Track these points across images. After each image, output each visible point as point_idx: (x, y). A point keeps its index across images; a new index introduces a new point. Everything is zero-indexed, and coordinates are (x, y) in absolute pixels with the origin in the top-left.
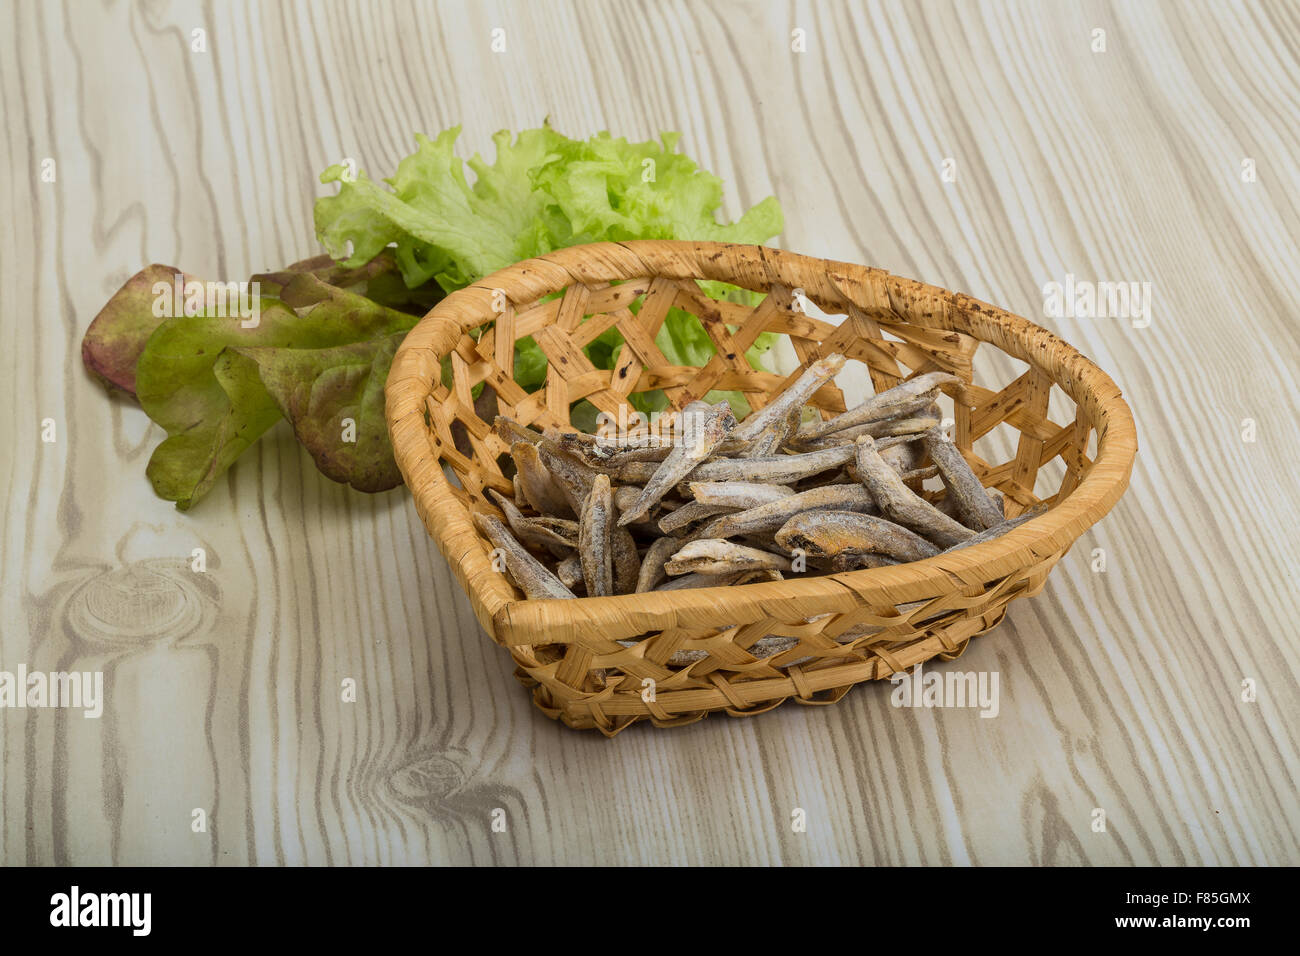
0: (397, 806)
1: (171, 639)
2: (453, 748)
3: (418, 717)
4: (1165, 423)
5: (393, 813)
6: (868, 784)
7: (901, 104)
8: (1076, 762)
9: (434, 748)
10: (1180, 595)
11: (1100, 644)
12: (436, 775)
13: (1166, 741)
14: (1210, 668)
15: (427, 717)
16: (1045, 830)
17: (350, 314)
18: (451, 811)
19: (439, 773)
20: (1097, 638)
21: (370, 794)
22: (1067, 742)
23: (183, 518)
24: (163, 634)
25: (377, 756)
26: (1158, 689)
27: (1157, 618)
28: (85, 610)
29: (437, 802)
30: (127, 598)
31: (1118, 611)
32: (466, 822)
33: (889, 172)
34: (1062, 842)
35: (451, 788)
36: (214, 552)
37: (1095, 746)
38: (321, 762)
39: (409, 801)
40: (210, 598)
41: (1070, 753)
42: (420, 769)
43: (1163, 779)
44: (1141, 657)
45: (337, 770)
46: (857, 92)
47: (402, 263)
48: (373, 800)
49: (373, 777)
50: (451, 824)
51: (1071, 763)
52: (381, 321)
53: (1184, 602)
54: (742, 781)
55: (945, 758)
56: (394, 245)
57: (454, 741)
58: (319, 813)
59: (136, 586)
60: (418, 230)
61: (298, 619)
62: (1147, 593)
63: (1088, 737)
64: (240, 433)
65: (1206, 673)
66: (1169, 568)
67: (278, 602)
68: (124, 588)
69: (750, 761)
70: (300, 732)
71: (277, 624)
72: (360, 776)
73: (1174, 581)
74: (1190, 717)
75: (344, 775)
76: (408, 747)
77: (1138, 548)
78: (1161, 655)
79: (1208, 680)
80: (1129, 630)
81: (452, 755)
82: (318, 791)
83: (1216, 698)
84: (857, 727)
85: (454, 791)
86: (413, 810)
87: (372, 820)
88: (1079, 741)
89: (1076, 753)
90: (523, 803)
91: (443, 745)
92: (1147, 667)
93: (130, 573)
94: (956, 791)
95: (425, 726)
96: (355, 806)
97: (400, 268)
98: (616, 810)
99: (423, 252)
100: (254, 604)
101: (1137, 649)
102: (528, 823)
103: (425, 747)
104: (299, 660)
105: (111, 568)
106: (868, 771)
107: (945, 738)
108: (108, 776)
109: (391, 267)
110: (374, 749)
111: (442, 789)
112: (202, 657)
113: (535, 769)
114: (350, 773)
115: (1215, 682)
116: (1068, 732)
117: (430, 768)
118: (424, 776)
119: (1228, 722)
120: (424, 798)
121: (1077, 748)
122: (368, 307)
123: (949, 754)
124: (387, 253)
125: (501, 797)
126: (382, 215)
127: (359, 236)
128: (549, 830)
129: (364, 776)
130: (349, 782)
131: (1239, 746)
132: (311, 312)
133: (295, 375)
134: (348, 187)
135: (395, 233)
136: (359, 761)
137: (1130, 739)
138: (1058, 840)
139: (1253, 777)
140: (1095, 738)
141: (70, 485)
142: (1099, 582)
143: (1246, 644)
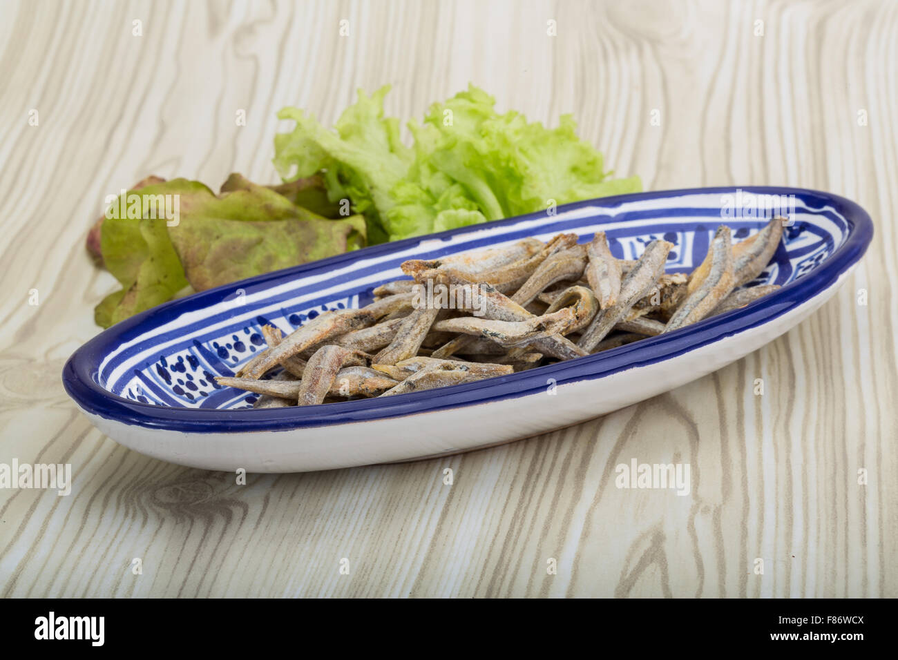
0: (150, 507)
1: (50, 403)
2: (215, 477)
5: (145, 510)
6: (520, 520)
8: (696, 519)
10: (844, 428)
12: (191, 492)
13: (777, 512)
14: (840, 470)
16: (645, 555)
18: (188, 512)
19: (195, 491)
20: (760, 448)
21: (135, 499)
22: (696, 507)
24: (47, 400)
25: (154, 478)
26: (790, 481)
27: (817, 440)
29: (182, 506)
31: (787, 434)
32: (196, 519)
34: (654, 564)
35: (198, 500)
37: (718, 511)
39: (161, 505)
42: (182, 487)
43: (760, 534)
44: (788, 461)
45: (119, 482)
46: (749, 118)
47: (328, 182)
48: (136, 502)
49: (143, 490)
50: (184, 520)
51: (692, 519)
52: (289, 215)
53: (844, 432)
54: (423, 511)
55: (592, 509)
56: (325, 170)
58: (89, 506)
62: (817, 426)
65: (835, 473)
66: (844, 411)
68: (37, 372)
69: (437, 501)
70: (107, 460)
72: (134, 487)
73: (844, 420)
74: (806, 499)
75: (123, 484)
76: (182, 473)
77: (827, 397)
78: (806, 461)
79: (833, 478)
80: (789, 445)
81: (210, 481)
82: (97, 493)
83: (834, 488)
84: (534, 486)
85: (197, 502)
86: (161, 510)
87: (126, 514)
88: (706, 507)
89: (699, 513)
90: (245, 512)
91: (208, 475)
92: (789, 467)
93: (47, 365)
94: (587, 528)
96: (119, 504)
97: (326, 186)
98: (315, 521)
99: (346, 176)
101: (788, 456)
102: (242, 523)
103: (194, 475)
105: (35, 360)
106: (525, 512)
107: (600, 497)
109: (319, 184)
110: (155, 473)
111: (190, 500)
112: (66, 414)
113: (269, 493)
114: (128, 485)
116: (700, 501)
117: (190, 487)
118: (183, 492)
119: (835, 503)
120: (173, 504)
121: (702, 511)
122: (282, 203)
123: (597, 507)
124: (319, 174)
125: (232, 507)
126: (314, 142)
127: (300, 160)
128: (256, 527)
129: (137, 487)
130: (123, 490)
131: (835, 518)
132: (227, 196)
133: (198, 234)
134: (299, 125)
135: (327, 158)
136: (139, 479)
137: (748, 509)
138: (652, 561)
139: (835, 537)
140: (721, 507)
141: (39, 314)
142: (783, 416)
143: (879, 459)
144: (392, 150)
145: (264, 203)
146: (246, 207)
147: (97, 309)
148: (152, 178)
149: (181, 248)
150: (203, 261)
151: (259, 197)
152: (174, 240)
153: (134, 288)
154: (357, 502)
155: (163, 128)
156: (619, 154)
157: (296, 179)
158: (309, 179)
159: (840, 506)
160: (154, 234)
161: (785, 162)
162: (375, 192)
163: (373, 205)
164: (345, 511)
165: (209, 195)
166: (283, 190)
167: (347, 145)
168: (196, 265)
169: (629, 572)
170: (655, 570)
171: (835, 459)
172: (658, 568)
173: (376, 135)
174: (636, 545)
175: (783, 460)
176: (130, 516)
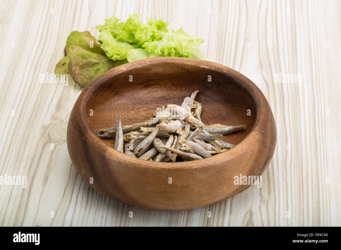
4: (315, 119)
8: (261, 206)
10: (302, 166)
11: (278, 175)
13: (284, 204)
16: (248, 221)
20: (278, 174)
22: (261, 200)
26: (287, 189)
27: (294, 170)
28: (54, 130)
30: (64, 129)
31: (286, 167)
33: (273, 41)
37: (267, 202)
41: (261, 203)
43: (279, 213)
46: (272, 18)
51: (260, 206)
58: (88, 191)
62: (294, 163)
63: (266, 199)
65: (300, 187)
66: (302, 158)
73: (302, 162)
74: (292, 198)
77: (297, 151)
78: (291, 181)
79: (299, 190)
80: (286, 173)
83: (300, 194)
88: (264, 200)
89: (262, 203)
92: (287, 183)
94: (231, 209)
105: (63, 121)
108: (46, 174)
115: (301, 190)
116: (262, 197)
119: (300, 201)
131: (300, 207)
137: (276, 202)
139: (300, 216)
140: (268, 200)
141: (61, 98)
142: (284, 159)
143: (312, 181)
159: (301, 202)
171: (300, 180)
174: (245, 217)
175: (285, 180)
176: (101, 196)
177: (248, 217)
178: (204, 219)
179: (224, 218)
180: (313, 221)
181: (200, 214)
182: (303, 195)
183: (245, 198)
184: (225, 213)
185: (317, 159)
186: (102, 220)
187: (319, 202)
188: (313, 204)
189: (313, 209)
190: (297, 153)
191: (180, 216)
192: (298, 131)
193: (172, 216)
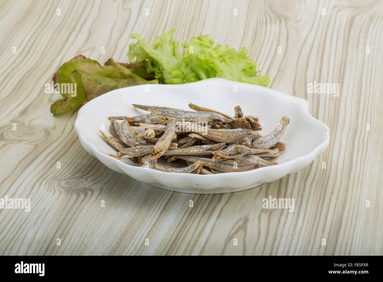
0: (57, 188)
1: (27, 142)
2: (84, 178)
3: (80, 170)
4: (353, 144)
5: (55, 189)
6: (195, 209)
7: (329, 59)
8: (262, 215)
9: (78, 177)
10: (327, 184)
11: (293, 191)
12: (74, 183)
13: (293, 215)
14: (321, 201)
15: (82, 170)
16: (239, 227)
17: (121, 72)
18: (71, 191)
20: (293, 189)
21: (52, 184)
22: (263, 210)
23: (54, 118)
24: (27, 140)
25: (61, 176)
26: (301, 203)
27: (316, 188)
28: (10, 132)
29: (69, 189)
30: (24, 131)
31: (305, 184)
32: (73, 194)
33: (315, 74)
34: (242, 231)
36: (56, 126)
38: (44, 174)
39: (62, 187)
40: (47, 136)
42: (71, 181)
43: (285, 223)
44: (302, 195)
45: (47, 177)
46: (318, 54)
48: (52, 185)
49: (56, 180)
50: (69, 194)
51: (260, 215)
52: (130, 77)
53: (327, 186)
54: (160, 201)
55: (224, 206)
56: (147, 60)
57: (85, 177)
58: (34, 185)
59: (28, 129)
60: (151, 54)
61: (66, 144)
62: (317, 182)
64: (78, 98)
66: (329, 178)
67: (64, 140)
68: (25, 129)
69: (166, 197)
70: (45, 167)
71: (60, 144)
72: (53, 179)
73: (328, 181)
74: (306, 211)
75: (49, 178)
76: (72, 175)
78: (309, 196)
79: (318, 204)
80: (304, 189)
81: (82, 180)
82: (38, 180)
83: (317, 208)
85: (75, 188)
86: (61, 189)
87: (48, 190)
88: (267, 210)
89: (264, 213)
90: (93, 194)
91: (81, 177)
93: (29, 126)
94: (220, 214)
95: (80, 172)
96: (46, 185)
97: (146, 66)
98: (118, 200)
99: (154, 63)
100: (57, 139)
101: (303, 193)
102: (90, 198)
103: (76, 177)
104: (59, 153)
105: (25, 124)
106: (198, 206)
107: (228, 202)
109: (144, 65)
110: (62, 174)
111: (73, 187)
112: (33, 147)
113: (103, 187)
114: (50, 178)
115: (320, 205)
117: (74, 181)
118: (71, 183)
119: (316, 214)
120: (66, 187)
121: (265, 212)
122: (127, 72)
123: (226, 206)
124: (144, 61)
125: (88, 191)
126: (143, 49)
127: (138, 55)
128: (95, 200)
129: (54, 179)
130: (48, 180)
131: (315, 220)
132: (106, 67)
133: (92, 82)
134: (139, 41)
135: (147, 55)
136: (55, 176)
138: (241, 230)
139: (313, 228)
140: (273, 210)
141: (30, 105)
142: (305, 177)
143: (337, 198)
144: (174, 55)
145: (120, 71)
146: (113, 72)
147: (52, 106)
148: (80, 55)
149: (85, 87)
150: (93, 92)
151: (119, 69)
152: (83, 83)
153: (66, 100)
154: (136, 194)
155: (90, 35)
156: (264, 64)
157: (135, 62)
158: (140, 63)
159: (318, 215)
160: (76, 80)
161: (328, 74)
162: (164, 72)
163: (163, 76)
164: (130, 197)
165: (99, 66)
166: (128, 67)
167: (155, 52)
168: (90, 94)
169: (232, 233)
170: (242, 233)
171: (320, 196)
172: (243, 233)
173: (168, 48)
174: (237, 223)
175: (301, 195)
176: (49, 190)
177: (241, 223)
178: (181, 221)
179: (207, 222)
180: (329, 233)
181: (177, 216)
182: (322, 209)
183: (242, 207)
184: (210, 217)
185: (349, 181)
186: (43, 211)
187: (341, 217)
188: (333, 218)
189: (332, 222)
190: (323, 173)
191: (149, 216)
192: (329, 154)
193: (139, 215)
